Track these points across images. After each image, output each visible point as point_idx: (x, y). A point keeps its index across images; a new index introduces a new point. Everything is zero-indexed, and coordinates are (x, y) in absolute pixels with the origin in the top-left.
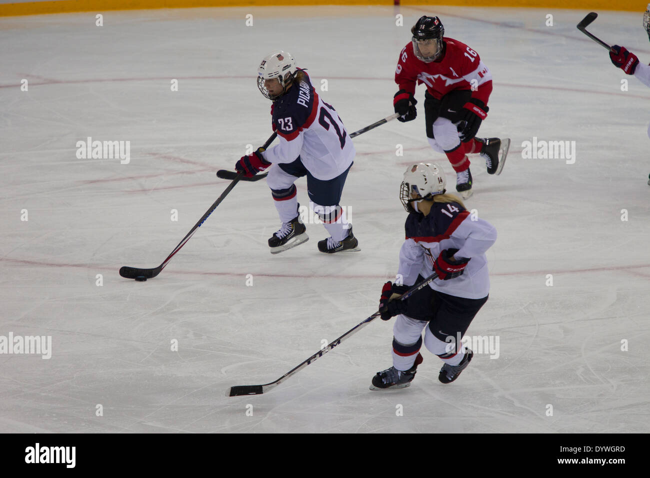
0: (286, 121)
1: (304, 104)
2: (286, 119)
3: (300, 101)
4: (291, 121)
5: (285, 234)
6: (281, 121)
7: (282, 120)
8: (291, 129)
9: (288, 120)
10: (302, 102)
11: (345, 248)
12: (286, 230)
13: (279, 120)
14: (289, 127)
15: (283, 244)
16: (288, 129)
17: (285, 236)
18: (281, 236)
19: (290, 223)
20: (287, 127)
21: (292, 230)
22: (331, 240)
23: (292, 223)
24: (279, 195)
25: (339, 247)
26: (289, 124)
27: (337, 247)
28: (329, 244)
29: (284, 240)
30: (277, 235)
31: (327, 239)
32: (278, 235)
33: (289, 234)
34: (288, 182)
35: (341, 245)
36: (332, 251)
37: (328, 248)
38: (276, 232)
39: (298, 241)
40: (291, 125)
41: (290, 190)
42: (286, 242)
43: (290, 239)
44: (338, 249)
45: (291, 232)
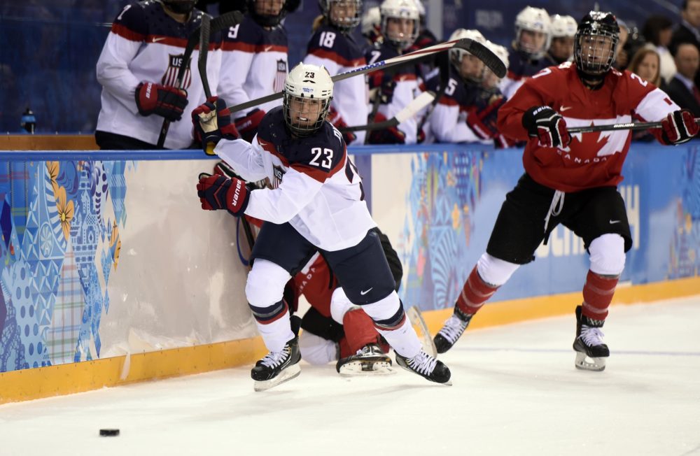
0: (325, 153)
5: (280, 361)
7: (319, 150)
14: (327, 163)
16: (324, 164)
17: (279, 364)
20: (324, 162)
23: (290, 346)
33: (285, 361)
40: (330, 162)
45: (287, 358)
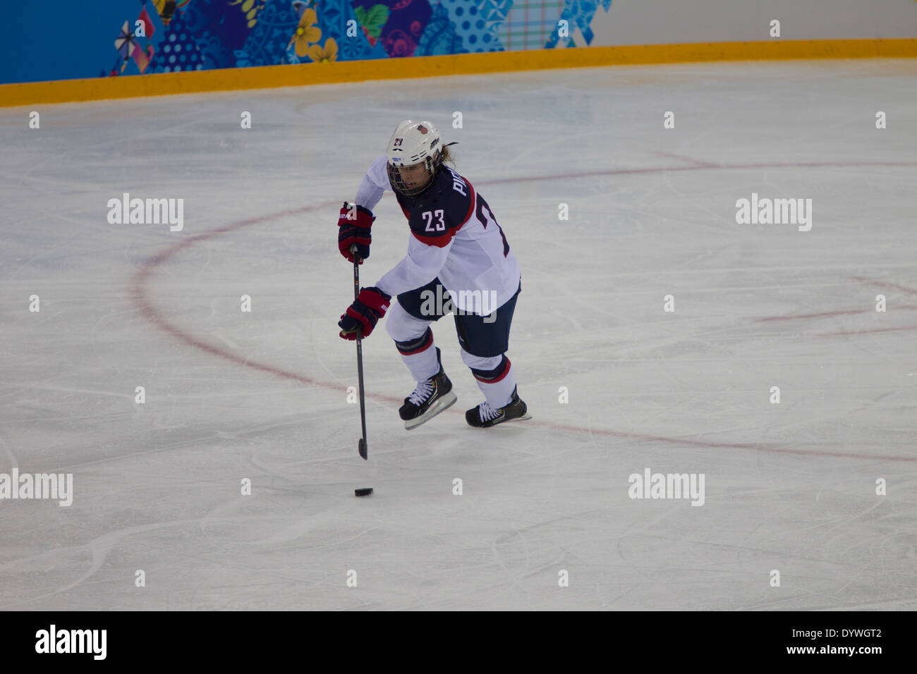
1: (461, 191)
2: (437, 213)
3: (457, 186)
4: (442, 217)
6: (427, 216)
8: (443, 229)
9: (440, 214)
10: (459, 188)
11: (507, 418)
12: (424, 391)
13: (424, 215)
15: (423, 412)
18: (419, 402)
19: (431, 380)
21: (434, 389)
22: (484, 407)
24: (408, 348)
25: (499, 417)
26: (441, 220)
27: (496, 418)
28: (483, 414)
29: (424, 407)
30: (410, 400)
31: (478, 407)
32: (414, 401)
34: (421, 328)
35: (501, 415)
36: (488, 424)
37: (483, 421)
38: (408, 396)
39: (443, 405)
41: (424, 338)
42: (426, 410)
43: (432, 403)
44: (497, 420)
